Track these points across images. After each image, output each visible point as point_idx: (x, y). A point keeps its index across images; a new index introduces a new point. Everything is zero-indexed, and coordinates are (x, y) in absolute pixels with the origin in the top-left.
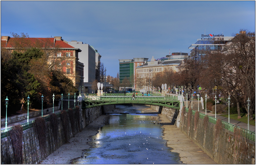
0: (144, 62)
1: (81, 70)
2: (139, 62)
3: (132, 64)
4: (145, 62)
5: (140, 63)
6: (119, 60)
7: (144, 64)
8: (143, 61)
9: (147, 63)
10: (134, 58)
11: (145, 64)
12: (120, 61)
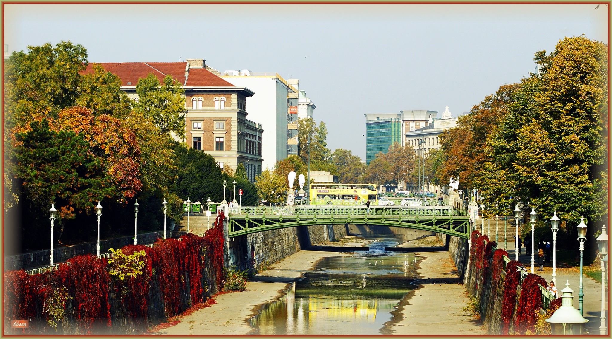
0: (427, 121)
1: (255, 141)
2: (414, 121)
3: (396, 126)
4: (430, 121)
5: (418, 124)
6: (365, 115)
7: (426, 125)
8: (424, 119)
9: (433, 122)
10: (401, 111)
11: (430, 124)
12: (367, 118)
